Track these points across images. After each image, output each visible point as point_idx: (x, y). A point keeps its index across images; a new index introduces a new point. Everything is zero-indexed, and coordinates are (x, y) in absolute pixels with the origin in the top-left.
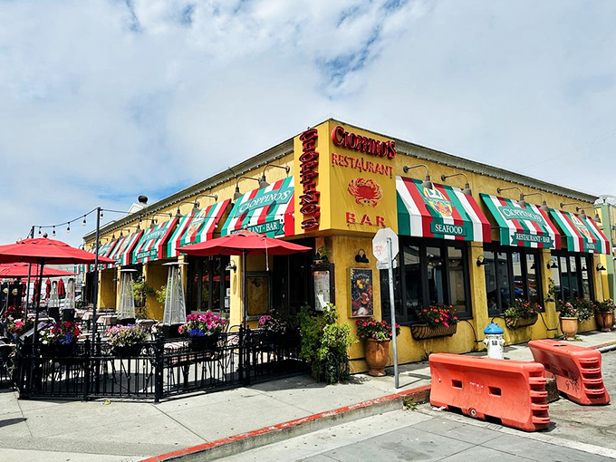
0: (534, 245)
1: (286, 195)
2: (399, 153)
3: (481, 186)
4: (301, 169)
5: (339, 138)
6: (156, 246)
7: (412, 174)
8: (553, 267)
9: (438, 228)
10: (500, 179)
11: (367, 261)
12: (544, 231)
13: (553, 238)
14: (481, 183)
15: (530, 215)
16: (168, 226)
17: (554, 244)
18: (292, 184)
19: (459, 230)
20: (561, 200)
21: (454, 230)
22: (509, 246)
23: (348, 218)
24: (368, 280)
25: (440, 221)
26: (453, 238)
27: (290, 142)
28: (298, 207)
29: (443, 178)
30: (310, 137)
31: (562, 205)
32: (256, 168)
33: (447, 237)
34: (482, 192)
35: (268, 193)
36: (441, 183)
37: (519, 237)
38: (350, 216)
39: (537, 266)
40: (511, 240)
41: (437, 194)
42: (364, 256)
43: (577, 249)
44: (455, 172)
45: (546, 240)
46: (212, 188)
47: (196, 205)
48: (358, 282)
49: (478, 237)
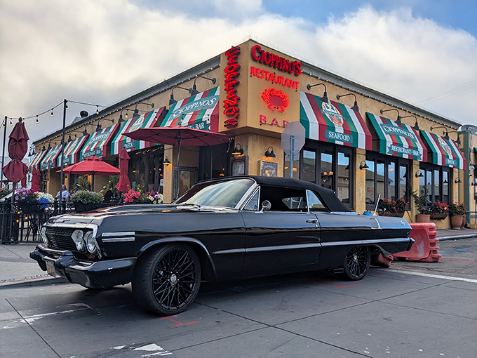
0: (405, 156)
1: (213, 102)
2: (304, 73)
3: (367, 106)
4: (225, 79)
5: (257, 55)
6: (101, 146)
7: (313, 92)
8: (420, 176)
9: (331, 135)
10: (383, 102)
11: (274, 156)
12: (414, 146)
13: (421, 152)
14: (368, 104)
15: (405, 133)
16: (111, 130)
17: (422, 157)
18: (217, 93)
19: (347, 138)
20: (431, 124)
21: (343, 137)
22: (385, 155)
23: (261, 119)
24: (274, 171)
25: (333, 129)
26: (342, 143)
27: (217, 59)
28: (222, 109)
29: (338, 97)
30: (233, 53)
31: (431, 129)
32: (188, 80)
33: (337, 142)
34: (368, 112)
35: (197, 101)
36: (336, 101)
37: (394, 148)
38: (263, 118)
39: (408, 175)
40: (388, 150)
41: (332, 108)
42: (272, 152)
43: (440, 163)
44: (348, 92)
45: (415, 153)
46: (149, 97)
47: (136, 111)
48: (267, 172)
49: (362, 144)
